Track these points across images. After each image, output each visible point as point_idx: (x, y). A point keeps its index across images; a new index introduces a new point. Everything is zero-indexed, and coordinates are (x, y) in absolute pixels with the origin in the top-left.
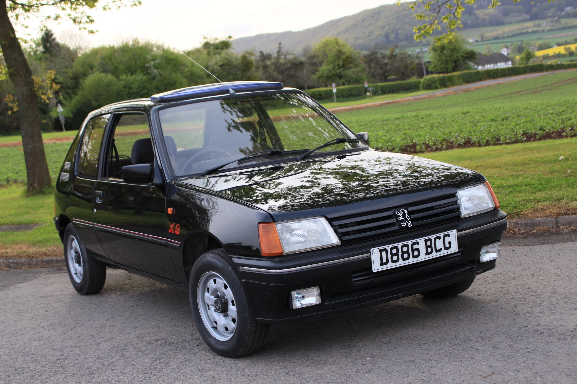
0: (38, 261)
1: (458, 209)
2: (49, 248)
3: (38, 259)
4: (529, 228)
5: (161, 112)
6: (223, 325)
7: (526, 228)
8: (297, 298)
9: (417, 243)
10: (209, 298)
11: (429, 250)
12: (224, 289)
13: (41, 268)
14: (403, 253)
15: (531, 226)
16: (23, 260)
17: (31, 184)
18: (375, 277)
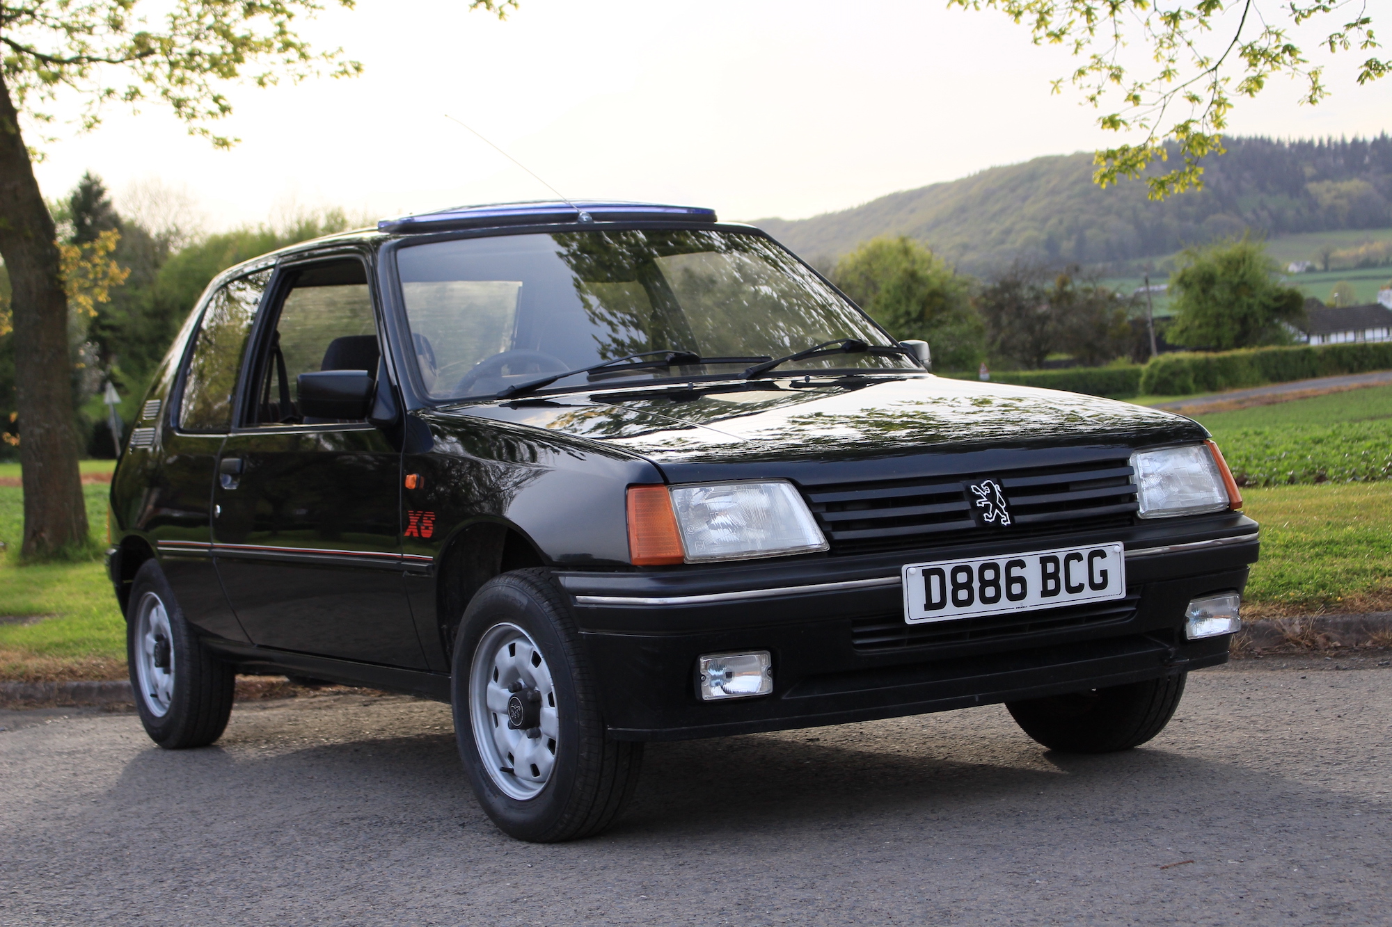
0: (52, 689)
1: (1132, 498)
2: (82, 660)
3: (52, 684)
4: (1354, 635)
5: (402, 253)
6: (528, 759)
7: (1347, 636)
8: (714, 678)
9: (1022, 564)
10: (498, 694)
11: (1051, 584)
12: (531, 667)
13: (59, 706)
14: (984, 584)
15: (1359, 631)
16: (11, 685)
17: (34, 534)
18: (911, 642)
